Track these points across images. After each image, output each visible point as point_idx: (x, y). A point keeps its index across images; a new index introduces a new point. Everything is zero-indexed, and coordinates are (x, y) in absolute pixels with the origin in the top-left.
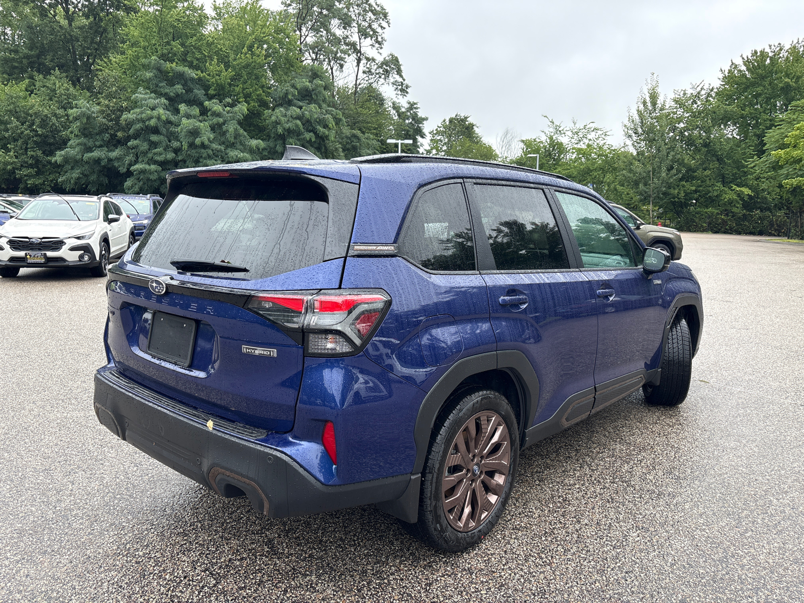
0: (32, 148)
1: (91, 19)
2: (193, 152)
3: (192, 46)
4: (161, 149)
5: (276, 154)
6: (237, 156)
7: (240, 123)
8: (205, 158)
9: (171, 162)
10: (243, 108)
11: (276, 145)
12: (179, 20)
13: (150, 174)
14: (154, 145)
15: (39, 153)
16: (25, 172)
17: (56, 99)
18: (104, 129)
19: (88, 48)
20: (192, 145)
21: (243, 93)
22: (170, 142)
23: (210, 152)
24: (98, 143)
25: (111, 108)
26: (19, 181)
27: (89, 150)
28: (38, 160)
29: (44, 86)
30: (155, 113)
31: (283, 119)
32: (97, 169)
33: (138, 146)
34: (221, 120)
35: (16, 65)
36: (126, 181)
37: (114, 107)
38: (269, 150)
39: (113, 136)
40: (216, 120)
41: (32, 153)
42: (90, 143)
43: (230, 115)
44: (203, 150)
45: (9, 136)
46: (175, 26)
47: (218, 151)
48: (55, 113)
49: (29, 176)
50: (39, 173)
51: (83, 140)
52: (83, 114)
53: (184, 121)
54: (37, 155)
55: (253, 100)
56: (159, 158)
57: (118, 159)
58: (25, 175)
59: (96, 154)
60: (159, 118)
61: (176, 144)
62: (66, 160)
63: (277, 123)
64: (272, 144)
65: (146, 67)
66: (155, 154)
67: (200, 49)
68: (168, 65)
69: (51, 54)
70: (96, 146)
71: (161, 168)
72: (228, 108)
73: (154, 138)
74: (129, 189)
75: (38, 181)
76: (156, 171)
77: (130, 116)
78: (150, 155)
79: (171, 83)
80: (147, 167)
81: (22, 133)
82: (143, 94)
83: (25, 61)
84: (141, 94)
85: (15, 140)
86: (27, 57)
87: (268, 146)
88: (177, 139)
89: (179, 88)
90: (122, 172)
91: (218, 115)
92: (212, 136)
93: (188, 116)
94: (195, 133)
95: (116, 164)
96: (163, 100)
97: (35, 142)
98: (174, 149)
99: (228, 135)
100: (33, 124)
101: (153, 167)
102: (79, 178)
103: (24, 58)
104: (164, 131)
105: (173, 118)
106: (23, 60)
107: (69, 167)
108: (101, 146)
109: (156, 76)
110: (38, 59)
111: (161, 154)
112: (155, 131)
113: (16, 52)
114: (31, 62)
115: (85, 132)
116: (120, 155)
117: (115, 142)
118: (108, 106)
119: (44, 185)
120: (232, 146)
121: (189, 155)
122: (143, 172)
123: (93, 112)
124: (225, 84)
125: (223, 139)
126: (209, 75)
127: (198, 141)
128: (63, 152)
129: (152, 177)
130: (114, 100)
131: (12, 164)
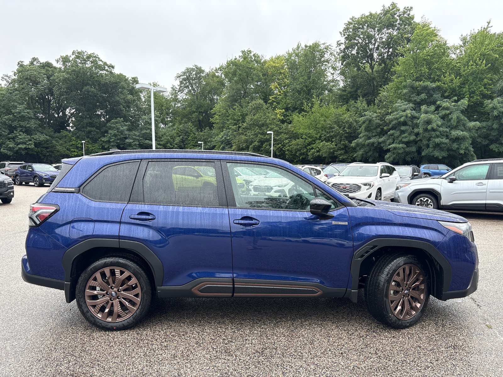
0: (343, 140)
1: (383, 65)
2: (427, 134)
3: (435, 68)
4: (407, 134)
5: (493, 130)
6: (458, 134)
7: (462, 112)
8: (435, 138)
9: (413, 141)
10: (465, 102)
11: (493, 124)
12: (429, 55)
13: (399, 149)
14: (403, 132)
15: (347, 142)
16: (339, 152)
17: (359, 112)
18: (378, 126)
19: (380, 82)
20: (426, 130)
21: (469, 91)
22: (413, 129)
23: (438, 133)
24: (374, 134)
25: (382, 114)
26: (336, 157)
27: (369, 138)
28: (346, 146)
29: (354, 107)
30: (404, 113)
31: (498, 105)
32: (372, 148)
33: (393, 134)
34: (448, 112)
35: (345, 97)
36: (386, 155)
37: (383, 113)
38: (487, 128)
39: (382, 129)
40: (444, 112)
41: (343, 142)
42: (370, 135)
43: (456, 107)
44: (433, 133)
45: (333, 135)
46: (426, 59)
47: (444, 132)
48: (356, 120)
49: (341, 154)
50: (346, 152)
51: (366, 133)
52: (367, 119)
53: (423, 116)
54: (345, 143)
55: (477, 95)
56: (404, 140)
57: (384, 142)
58: (339, 154)
59: (372, 140)
60: (406, 116)
61: (416, 130)
62: (358, 145)
63: (494, 108)
64: (489, 123)
65: (405, 87)
66: (403, 138)
67: (441, 69)
68: (417, 83)
69: (361, 89)
70: (373, 136)
71: (406, 146)
72: (453, 104)
73: (403, 128)
74: (387, 159)
75: (345, 157)
76: (402, 148)
77: (390, 117)
78: (400, 139)
79: (419, 94)
80: (398, 145)
81: (339, 132)
82: (400, 103)
83: (349, 95)
84: (399, 104)
85: (336, 136)
86: (350, 92)
87: (487, 125)
88: (418, 127)
89: (423, 96)
90: (384, 149)
91: (447, 109)
92: (440, 123)
93: (426, 112)
94: (429, 122)
95: (382, 145)
96: (411, 105)
97: (346, 137)
98: (415, 134)
99: (452, 121)
100: (344, 128)
101: (401, 145)
102: (363, 154)
103: (349, 93)
104: (410, 123)
105: (417, 115)
106: (348, 94)
107: (358, 148)
108: (375, 136)
109: (410, 92)
110: (355, 92)
111: (406, 137)
112: (405, 123)
113: (345, 91)
114: (352, 95)
115: (368, 129)
116: (385, 140)
117: (383, 133)
118: (380, 113)
119: (348, 158)
120: (456, 128)
121: (424, 136)
122: (395, 148)
123: (373, 118)
124: (456, 87)
125: (449, 124)
126: (444, 83)
127: (429, 127)
128: (355, 141)
129: (400, 151)
130: (384, 109)
131: (333, 148)
